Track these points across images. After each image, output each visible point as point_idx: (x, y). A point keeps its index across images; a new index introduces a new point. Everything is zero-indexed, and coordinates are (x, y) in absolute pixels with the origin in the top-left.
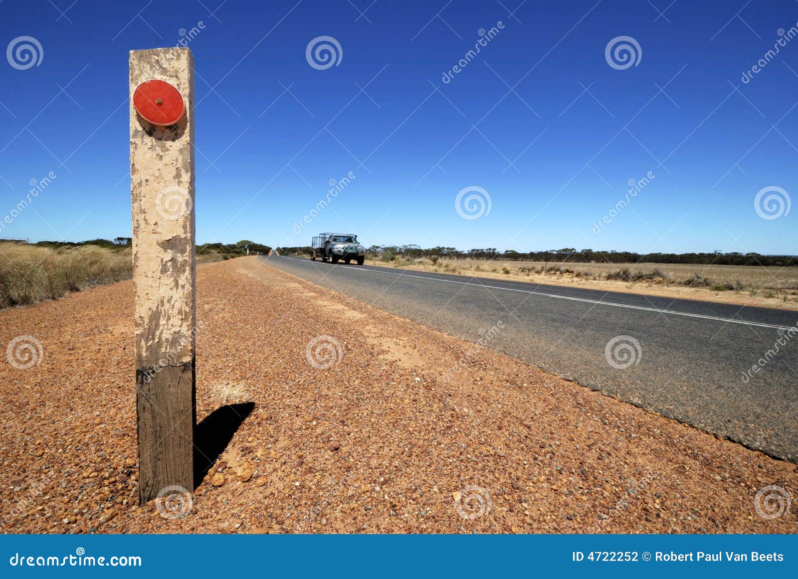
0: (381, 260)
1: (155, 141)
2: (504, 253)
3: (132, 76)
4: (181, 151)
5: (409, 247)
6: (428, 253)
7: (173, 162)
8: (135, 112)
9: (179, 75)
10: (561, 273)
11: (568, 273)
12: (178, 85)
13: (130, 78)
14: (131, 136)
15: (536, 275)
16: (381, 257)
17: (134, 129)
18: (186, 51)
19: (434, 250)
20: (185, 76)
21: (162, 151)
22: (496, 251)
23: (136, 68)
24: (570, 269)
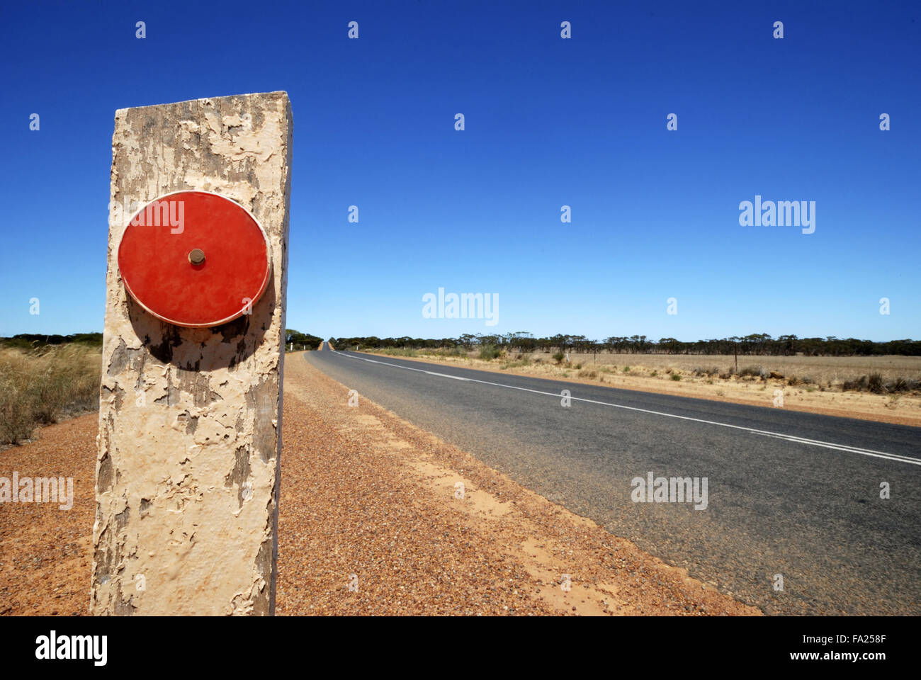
0: (480, 358)
1: (179, 375)
2: (658, 342)
3: (118, 183)
4: (253, 395)
5: (517, 336)
6: (544, 344)
7: (227, 431)
8: (123, 292)
9: (258, 172)
10: (762, 379)
11: (774, 379)
12: (253, 200)
13: (114, 189)
14: (105, 368)
15: (722, 382)
16: (477, 352)
17: (117, 343)
18: (280, 102)
19: (554, 339)
20: (273, 174)
21: (199, 402)
22: (647, 340)
23: (134, 158)
24: (777, 373)
